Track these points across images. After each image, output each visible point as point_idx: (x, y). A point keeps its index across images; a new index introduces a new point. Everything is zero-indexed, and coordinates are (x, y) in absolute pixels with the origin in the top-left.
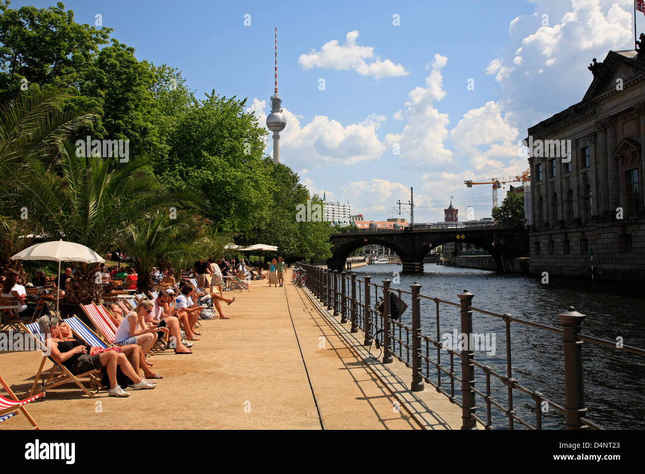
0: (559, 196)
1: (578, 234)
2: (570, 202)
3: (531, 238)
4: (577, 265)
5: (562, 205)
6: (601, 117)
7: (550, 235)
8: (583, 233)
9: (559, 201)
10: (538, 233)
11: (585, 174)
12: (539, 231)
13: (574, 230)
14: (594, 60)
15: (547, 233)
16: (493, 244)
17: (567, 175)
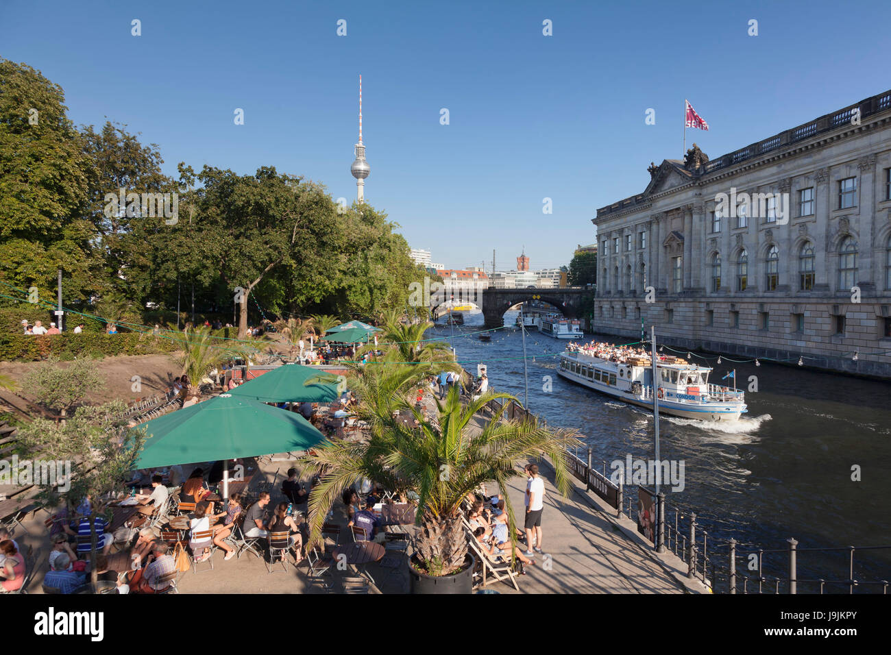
0: (619, 270)
1: (633, 303)
2: (628, 275)
3: (596, 303)
4: (631, 328)
5: (622, 277)
6: (655, 212)
7: (611, 302)
8: (637, 303)
9: (620, 274)
10: (601, 299)
11: (641, 254)
12: (602, 297)
13: (631, 299)
14: (652, 164)
15: (609, 300)
16: (564, 304)
17: (627, 253)
